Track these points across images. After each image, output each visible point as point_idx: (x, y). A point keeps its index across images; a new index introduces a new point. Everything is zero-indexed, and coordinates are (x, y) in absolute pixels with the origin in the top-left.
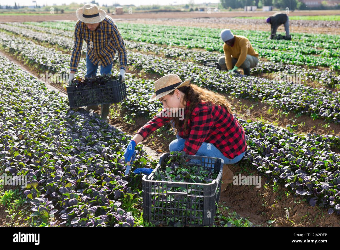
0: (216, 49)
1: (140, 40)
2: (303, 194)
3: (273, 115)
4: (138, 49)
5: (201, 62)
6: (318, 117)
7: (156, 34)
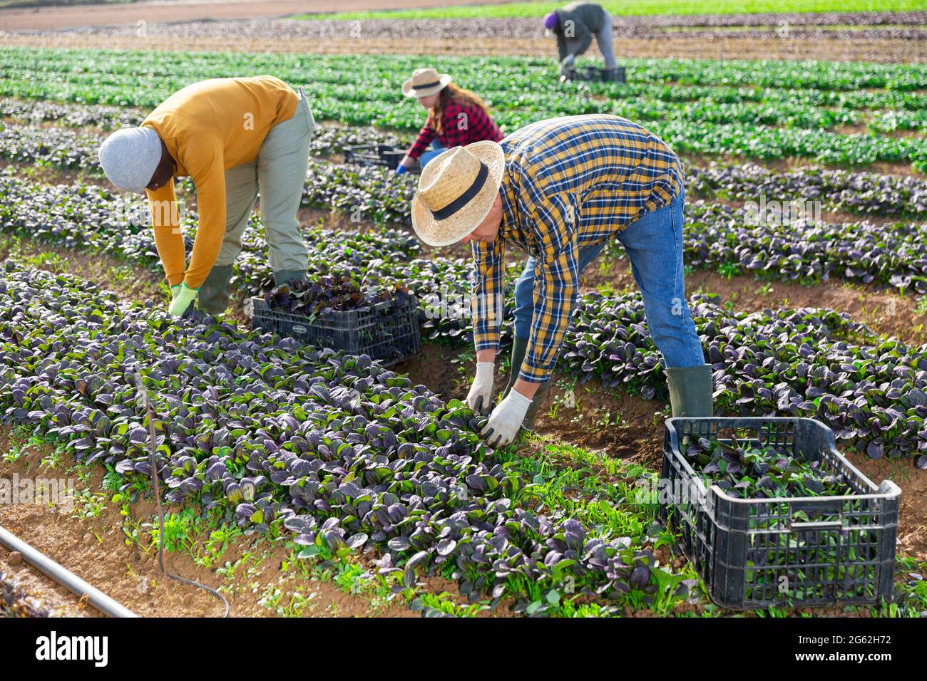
0: (330, 115)
1: (78, 99)
2: (847, 437)
3: (616, 276)
4: (103, 127)
5: (319, 153)
6: (737, 271)
7: (111, 78)
